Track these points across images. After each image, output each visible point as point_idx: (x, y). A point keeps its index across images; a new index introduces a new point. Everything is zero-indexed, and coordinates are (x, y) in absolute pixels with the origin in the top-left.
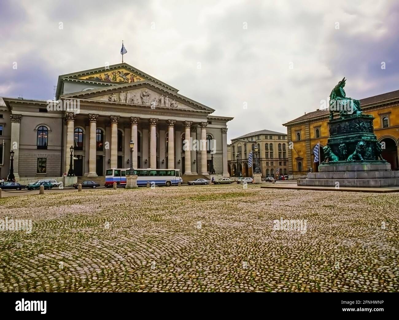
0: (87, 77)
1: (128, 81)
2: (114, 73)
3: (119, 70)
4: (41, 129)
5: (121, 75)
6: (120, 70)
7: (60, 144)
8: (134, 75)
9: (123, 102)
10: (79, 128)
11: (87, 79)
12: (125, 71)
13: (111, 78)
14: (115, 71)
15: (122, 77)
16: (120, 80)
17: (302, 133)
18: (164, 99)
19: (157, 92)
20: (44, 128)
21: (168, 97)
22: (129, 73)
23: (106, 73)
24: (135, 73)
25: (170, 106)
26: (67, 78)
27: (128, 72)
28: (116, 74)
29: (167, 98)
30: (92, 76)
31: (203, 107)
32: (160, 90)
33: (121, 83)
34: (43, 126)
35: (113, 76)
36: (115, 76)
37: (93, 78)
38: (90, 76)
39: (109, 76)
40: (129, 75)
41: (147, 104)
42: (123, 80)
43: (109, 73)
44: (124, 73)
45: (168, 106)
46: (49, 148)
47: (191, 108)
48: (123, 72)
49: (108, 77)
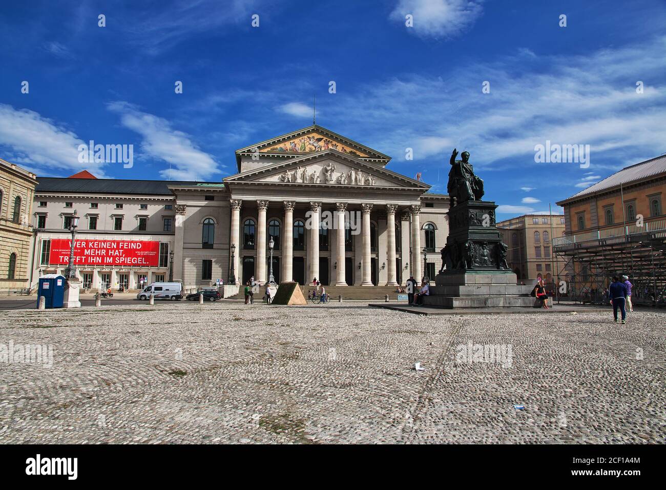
0: (269, 149)
1: (321, 150)
2: (303, 141)
3: (309, 136)
4: (206, 222)
5: (311, 142)
6: (311, 136)
7: (228, 241)
8: (328, 140)
9: (299, 181)
10: (250, 220)
11: (268, 152)
12: (317, 136)
13: (298, 147)
14: (303, 137)
15: (313, 145)
16: (310, 148)
17: (587, 216)
18: (356, 174)
19: (345, 165)
20: (210, 220)
21: (361, 171)
22: (322, 139)
23: (292, 141)
24: (329, 137)
25: (365, 183)
26: (244, 152)
27: (321, 137)
28: (305, 142)
29: (360, 173)
30: (275, 147)
31: (413, 183)
32: (348, 162)
33: (311, 151)
34: (209, 219)
35: (300, 143)
36: (303, 144)
37: (277, 149)
38: (272, 147)
39: (295, 144)
40: (323, 141)
42: (314, 149)
43: (297, 141)
44: (316, 138)
46: (215, 246)
47: (394, 185)
48: (313, 137)
49: (295, 146)
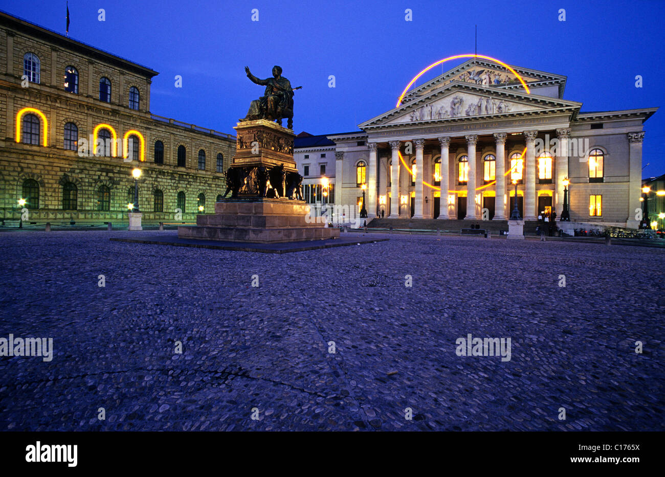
2: (463, 76)
4: (360, 164)
6: (471, 70)
8: (490, 70)
9: (427, 118)
12: (478, 69)
14: (463, 73)
15: (474, 79)
18: (487, 103)
20: (363, 163)
22: (483, 71)
24: (491, 68)
25: (498, 111)
28: (465, 78)
29: (491, 101)
34: (361, 161)
41: (459, 115)
44: (476, 71)
45: (494, 112)
48: (474, 71)
